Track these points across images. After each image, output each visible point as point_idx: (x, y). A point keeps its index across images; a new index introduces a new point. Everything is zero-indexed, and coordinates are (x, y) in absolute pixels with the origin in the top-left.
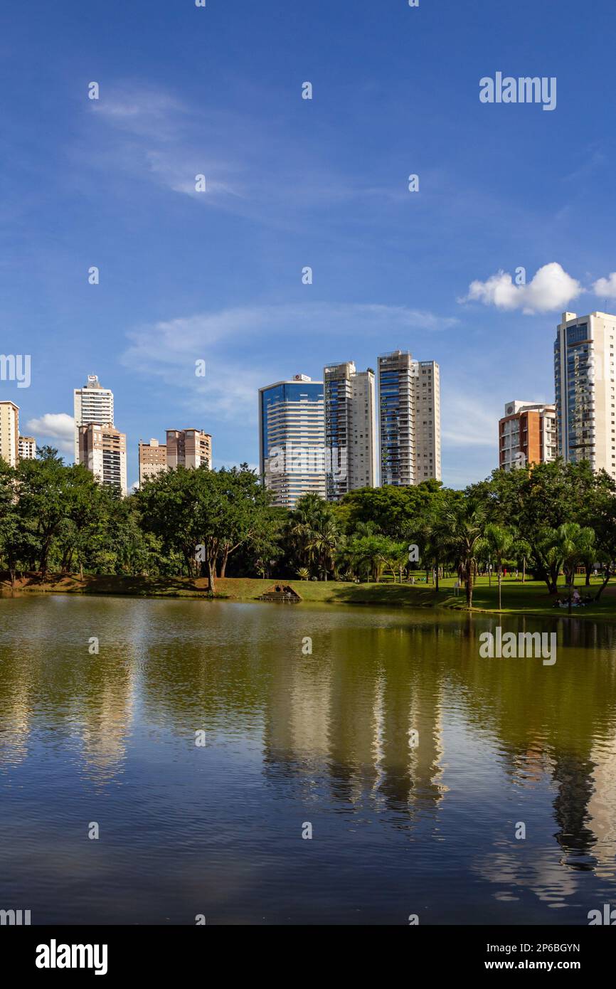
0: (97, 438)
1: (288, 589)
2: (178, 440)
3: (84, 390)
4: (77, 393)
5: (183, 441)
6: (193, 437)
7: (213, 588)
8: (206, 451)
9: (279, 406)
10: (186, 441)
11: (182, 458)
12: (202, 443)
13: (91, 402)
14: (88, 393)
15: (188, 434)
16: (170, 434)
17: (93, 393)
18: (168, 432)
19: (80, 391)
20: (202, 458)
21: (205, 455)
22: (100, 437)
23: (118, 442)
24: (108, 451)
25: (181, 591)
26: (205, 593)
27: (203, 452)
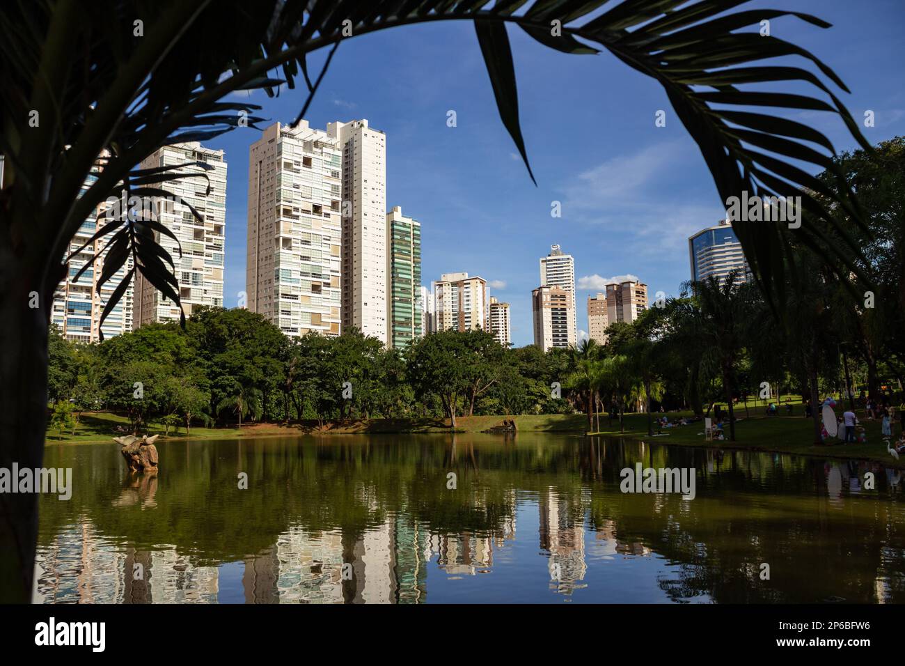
0: (546, 299)
1: (512, 423)
2: (616, 292)
3: (548, 258)
4: (543, 261)
5: (620, 292)
6: (629, 288)
7: (455, 425)
8: (643, 299)
9: (706, 251)
10: (623, 292)
11: (620, 307)
12: (637, 292)
13: (555, 267)
14: (552, 260)
15: (625, 286)
16: (609, 288)
17: (556, 260)
18: (607, 286)
19: (544, 259)
20: (638, 305)
21: (641, 303)
22: (549, 297)
23: (564, 300)
24: (556, 309)
25: (433, 428)
26: (449, 429)
27: (639, 300)
